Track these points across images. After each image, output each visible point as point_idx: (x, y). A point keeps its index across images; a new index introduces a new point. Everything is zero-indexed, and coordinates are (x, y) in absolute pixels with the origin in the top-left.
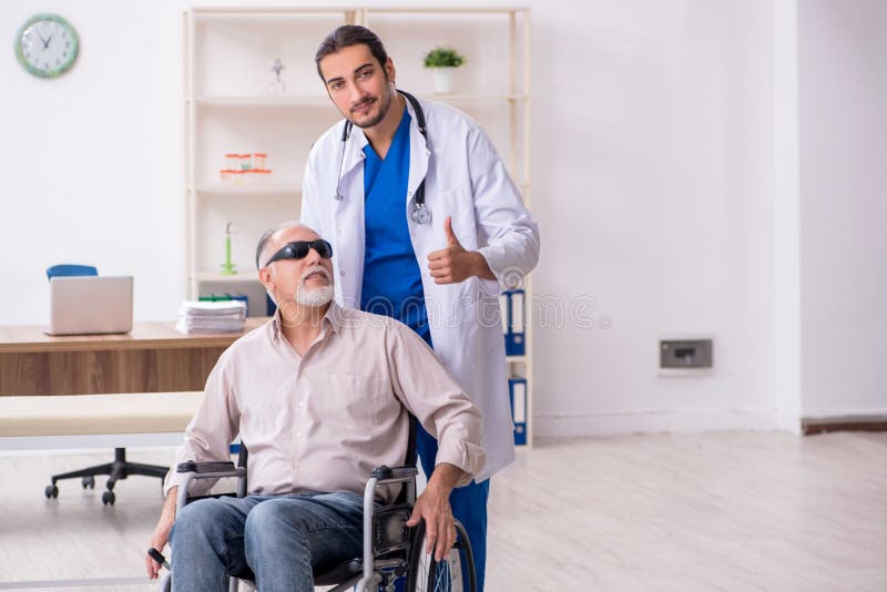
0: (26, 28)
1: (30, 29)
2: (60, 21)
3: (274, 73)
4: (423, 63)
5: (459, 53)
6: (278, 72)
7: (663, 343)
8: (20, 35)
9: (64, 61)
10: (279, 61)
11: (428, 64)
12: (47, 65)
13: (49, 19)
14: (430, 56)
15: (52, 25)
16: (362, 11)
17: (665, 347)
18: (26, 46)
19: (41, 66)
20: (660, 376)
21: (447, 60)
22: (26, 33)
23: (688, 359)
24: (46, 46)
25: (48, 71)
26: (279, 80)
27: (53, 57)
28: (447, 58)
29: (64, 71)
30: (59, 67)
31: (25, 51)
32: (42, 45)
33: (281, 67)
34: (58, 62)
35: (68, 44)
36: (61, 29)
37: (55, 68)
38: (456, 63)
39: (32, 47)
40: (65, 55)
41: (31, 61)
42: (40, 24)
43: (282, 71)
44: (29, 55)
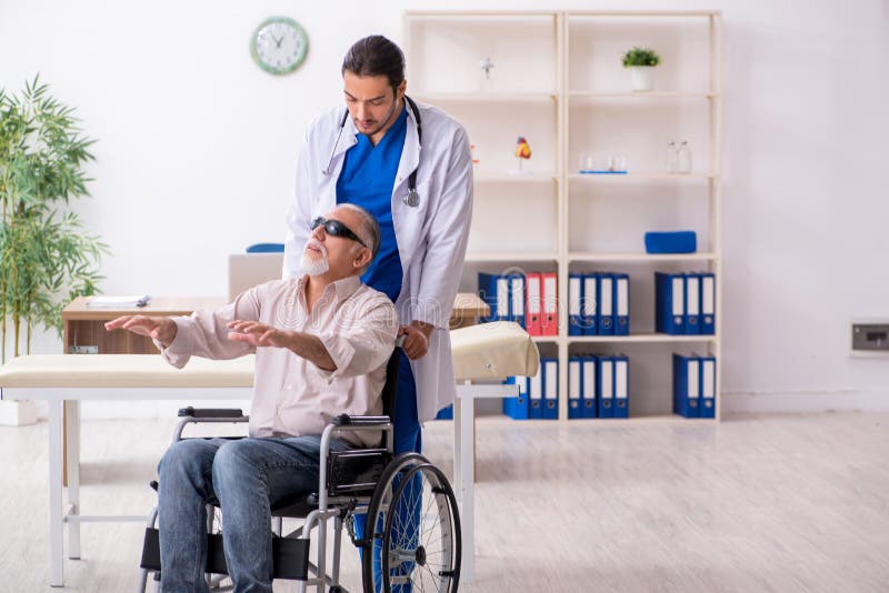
0: (260, 28)
1: (265, 30)
2: (291, 22)
3: (484, 71)
4: (620, 63)
5: (658, 53)
6: (487, 71)
7: (855, 326)
8: (256, 35)
9: (295, 60)
10: (488, 60)
11: (626, 63)
12: (279, 63)
13: (281, 21)
14: (628, 56)
15: (284, 26)
16: (564, 14)
17: (857, 330)
18: (260, 45)
19: (273, 64)
20: (853, 358)
21: (644, 59)
22: (261, 33)
23: (879, 342)
24: (279, 45)
25: (280, 68)
26: (488, 77)
27: (283, 57)
28: (644, 57)
29: (294, 68)
30: (290, 65)
31: (259, 51)
32: (275, 44)
33: (491, 66)
34: (289, 60)
35: (298, 45)
36: (292, 30)
37: (285, 65)
38: (652, 62)
39: (266, 45)
40: (295, 53)
41: (265, 60)
42: (273, 26)
43: (491, 70)
44: (262, 54)
